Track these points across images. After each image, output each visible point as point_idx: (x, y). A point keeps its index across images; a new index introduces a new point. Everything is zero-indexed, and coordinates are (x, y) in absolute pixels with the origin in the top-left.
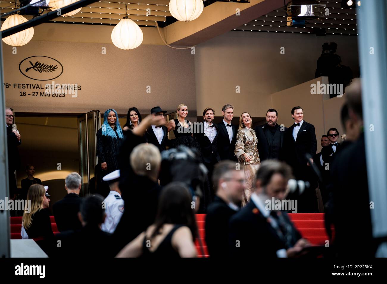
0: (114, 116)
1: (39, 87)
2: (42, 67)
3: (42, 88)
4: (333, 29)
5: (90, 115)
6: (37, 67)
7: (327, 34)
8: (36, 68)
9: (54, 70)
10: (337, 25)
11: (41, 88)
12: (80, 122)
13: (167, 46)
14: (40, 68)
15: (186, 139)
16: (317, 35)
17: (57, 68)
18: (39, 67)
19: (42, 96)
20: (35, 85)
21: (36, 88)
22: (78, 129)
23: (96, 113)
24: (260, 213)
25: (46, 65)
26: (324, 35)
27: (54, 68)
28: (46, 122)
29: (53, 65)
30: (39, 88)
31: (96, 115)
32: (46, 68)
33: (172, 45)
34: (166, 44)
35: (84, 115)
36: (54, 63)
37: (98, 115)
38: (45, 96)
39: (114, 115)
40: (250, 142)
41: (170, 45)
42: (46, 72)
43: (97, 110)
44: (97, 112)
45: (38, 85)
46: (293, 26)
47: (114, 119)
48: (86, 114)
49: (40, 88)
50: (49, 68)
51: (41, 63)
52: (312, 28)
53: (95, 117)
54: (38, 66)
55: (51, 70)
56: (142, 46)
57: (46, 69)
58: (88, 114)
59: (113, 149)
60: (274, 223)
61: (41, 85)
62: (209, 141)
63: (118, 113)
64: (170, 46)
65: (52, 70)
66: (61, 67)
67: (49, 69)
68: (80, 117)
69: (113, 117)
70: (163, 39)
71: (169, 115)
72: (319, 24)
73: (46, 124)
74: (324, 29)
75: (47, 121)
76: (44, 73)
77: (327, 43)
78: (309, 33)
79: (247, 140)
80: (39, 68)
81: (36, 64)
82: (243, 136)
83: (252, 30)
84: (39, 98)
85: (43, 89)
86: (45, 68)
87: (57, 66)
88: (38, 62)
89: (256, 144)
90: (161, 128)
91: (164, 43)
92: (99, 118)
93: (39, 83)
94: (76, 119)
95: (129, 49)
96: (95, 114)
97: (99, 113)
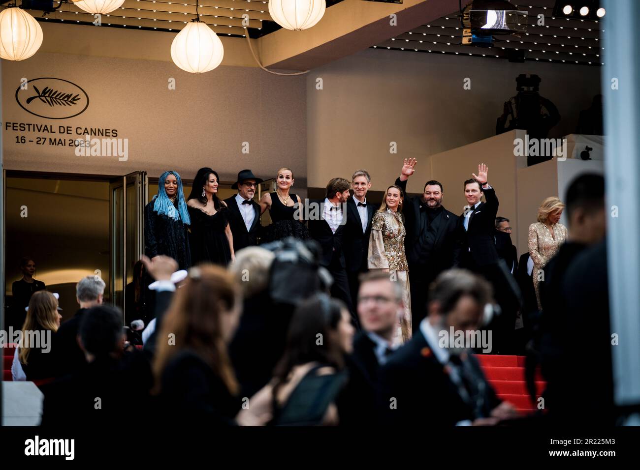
0: (174, 183)
1: (47, 130)
2: (54, 96)
3: (53, 131)
4: (537, 51)
5: (131, 180)
6: (45, 97)
7: (527, 59)
8: (43, 98)
9: (74, 102)
10: (544, 46)
11: (51, 132)
12: (114, 190)
13: (262, 69)
14: (50, 97)
15: (288, 226)
16: (510, 61)
17: (79, 99)
18: (48, 97)
19: (53, 144)
20: (42, 126)
21: (43, 131)
22: (110, 201)
23: (141, 176)
24: (433, 356)
25: (60, 93)
26: (522, 61)
27: (74, 99)
28: (57, 187)
29: (72, 94)
30: (48, 132)
31: (141, 180)
32: (61, 98)
33: (270, 68)
34: (260, 65)
35: (121, 178)
36: (75, 91)
37: (143, 179)
38: (58, 145)
39: (174, 181)
40: (392, 235)
41: (266, 68)
42: (61, 105)
43: (143, 172)
44: (143, 174)
45: (46, 126)
46: (473, 44)
47: (174, 187)
48: (125, 178)
49: (49, 130)
50: (66, 99)
51: (52, 90)
52: (503, 48)
53: (140, 183)
54: (47, 95)
55: (68, 102)
56: (221, 67)
57: (60, 100)
58: (127, 178)
59: (170, 237)
60: (454, 373)
61: (51, 126)
62: (330, 230)
63: (183, 178)
64: (266, 70)
65: (70, 101)
66: (86, 96)
67: (65, 101)
68: (115, 181)
69: (172, 185)
70: (255, 57)
71: (261, 184)
72: (515, 42)
73: (56, 192)
74: (522, 52)
75: (57, 185)
76: (56, 107)
77: (525, 75)
78: (497, 56)
79: (387, 231)
80: (49, 99)
81: (44, 92)
82: (382, 223)
83: (403, 49)
84: (47, 148)
85: (55, 132)
86: (58, 99)
87: (78, 95)
88: (47, 88)
89: (402, 237)
90: (251, 206)
91: (257, 63)
92: (145, 185)
93: (48, 122)
94: (107, 185)
95: (199, 72)
96: (139, 178)
97: (147, 176)
